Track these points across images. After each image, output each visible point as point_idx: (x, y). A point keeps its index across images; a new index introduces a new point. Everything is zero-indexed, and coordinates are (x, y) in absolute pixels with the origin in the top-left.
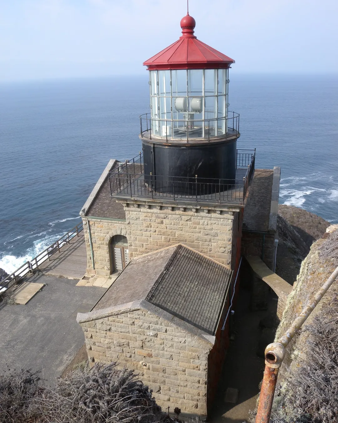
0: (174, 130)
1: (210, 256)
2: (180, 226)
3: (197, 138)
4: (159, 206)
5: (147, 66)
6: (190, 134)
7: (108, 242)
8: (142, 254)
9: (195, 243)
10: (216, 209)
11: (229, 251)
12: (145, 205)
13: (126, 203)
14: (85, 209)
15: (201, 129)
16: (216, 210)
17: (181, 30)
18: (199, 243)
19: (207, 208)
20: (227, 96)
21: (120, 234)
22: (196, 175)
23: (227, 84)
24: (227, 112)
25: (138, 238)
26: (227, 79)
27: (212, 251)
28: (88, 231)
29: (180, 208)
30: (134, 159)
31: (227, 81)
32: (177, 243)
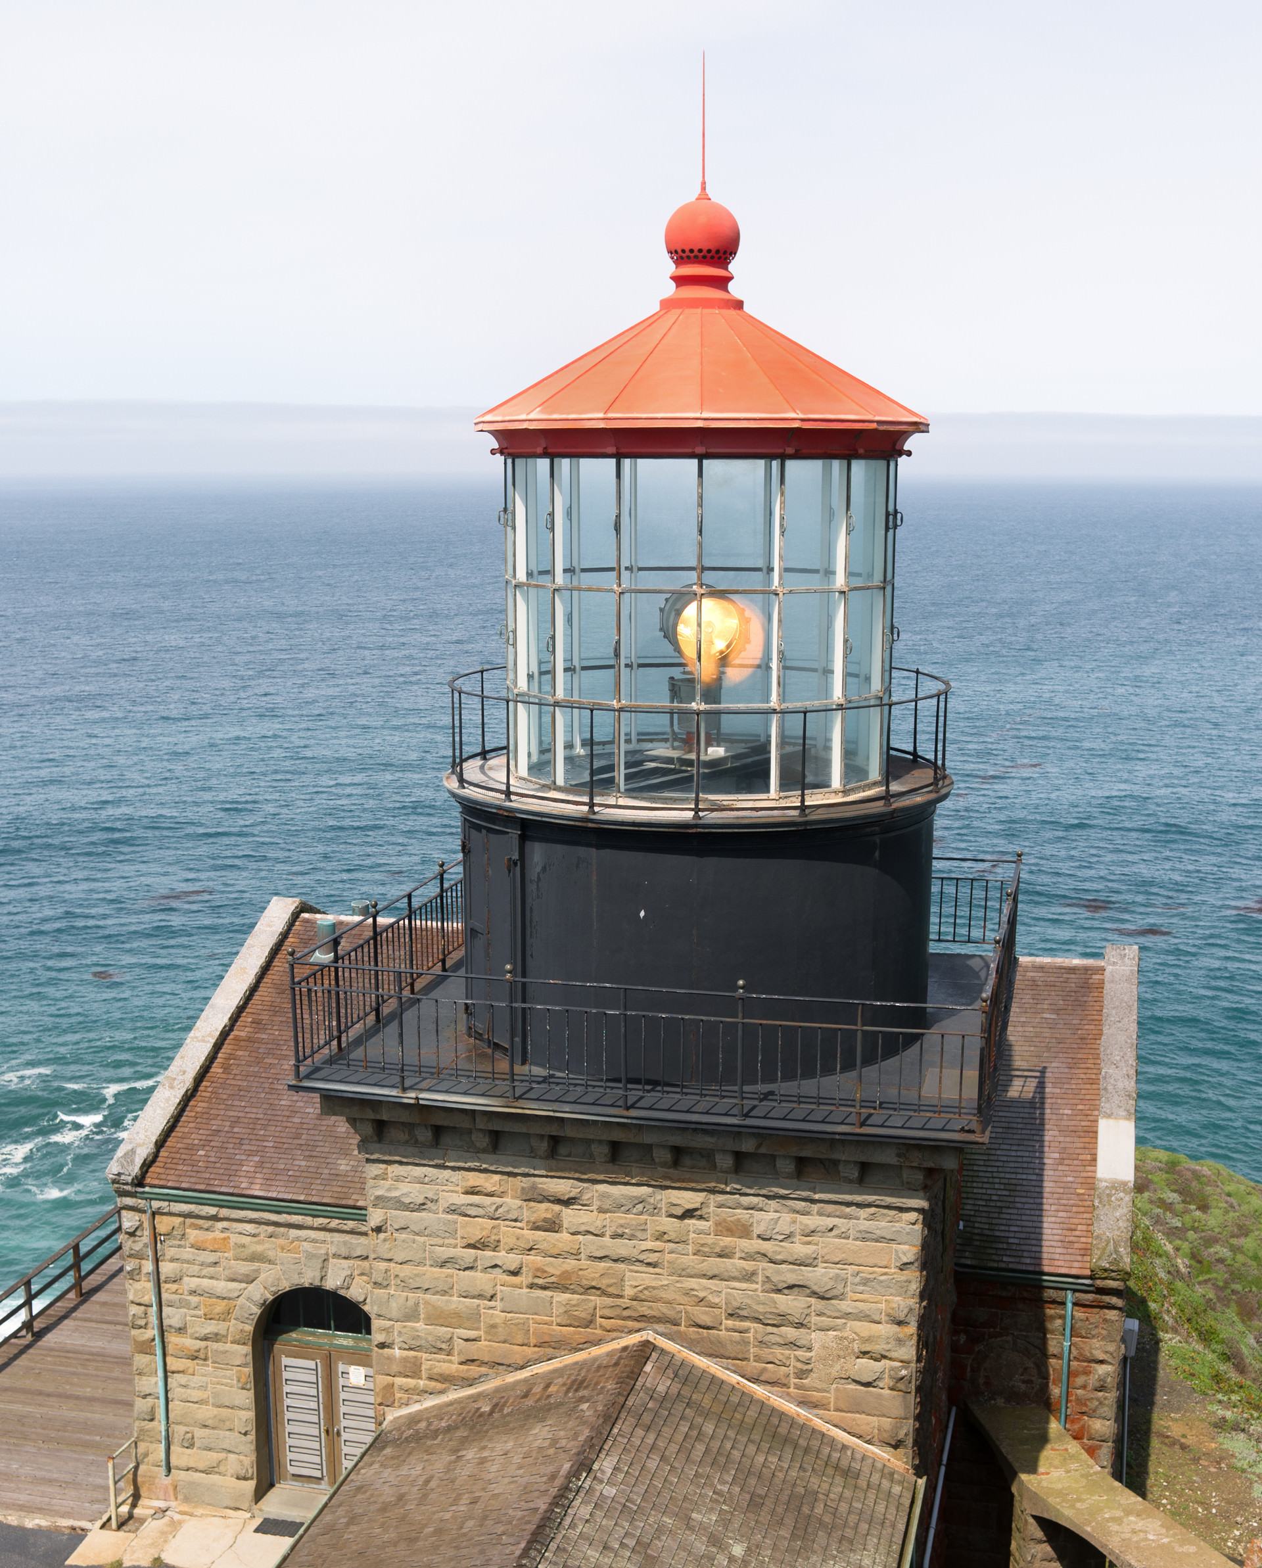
0: (626, 753)
1: (802, 1403)
2: (650, 1244)
3: (741, 797)
4: (542, 1136)
5: (496, 433)
6: (706, 776)
7: (249, 1328)
8: (441, 1392)
9: (728, 1330)
10: (836, 1156)
11: (904, 1372)
12: (470, 1132)
13: (374, 1121)
14: (133, 1151)
15: (764, 748)
16: (836, 1163)
17: (670, 267)
18: (746, 1331)
19: (795, 1151)
20: (889, 589)
21: (317, 1283)
22: (741, 982)
23: (891, 532)
24: (889, 668)
25: (427, 1303)
26: (891, 509)
27: (813, 1375)
28: (148, 1266)
29: (649, 1147)
30: (409, 896)
31: (892, 520)
32: (630, 1332)
